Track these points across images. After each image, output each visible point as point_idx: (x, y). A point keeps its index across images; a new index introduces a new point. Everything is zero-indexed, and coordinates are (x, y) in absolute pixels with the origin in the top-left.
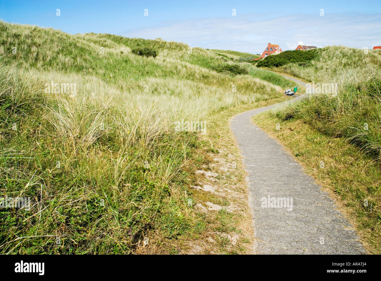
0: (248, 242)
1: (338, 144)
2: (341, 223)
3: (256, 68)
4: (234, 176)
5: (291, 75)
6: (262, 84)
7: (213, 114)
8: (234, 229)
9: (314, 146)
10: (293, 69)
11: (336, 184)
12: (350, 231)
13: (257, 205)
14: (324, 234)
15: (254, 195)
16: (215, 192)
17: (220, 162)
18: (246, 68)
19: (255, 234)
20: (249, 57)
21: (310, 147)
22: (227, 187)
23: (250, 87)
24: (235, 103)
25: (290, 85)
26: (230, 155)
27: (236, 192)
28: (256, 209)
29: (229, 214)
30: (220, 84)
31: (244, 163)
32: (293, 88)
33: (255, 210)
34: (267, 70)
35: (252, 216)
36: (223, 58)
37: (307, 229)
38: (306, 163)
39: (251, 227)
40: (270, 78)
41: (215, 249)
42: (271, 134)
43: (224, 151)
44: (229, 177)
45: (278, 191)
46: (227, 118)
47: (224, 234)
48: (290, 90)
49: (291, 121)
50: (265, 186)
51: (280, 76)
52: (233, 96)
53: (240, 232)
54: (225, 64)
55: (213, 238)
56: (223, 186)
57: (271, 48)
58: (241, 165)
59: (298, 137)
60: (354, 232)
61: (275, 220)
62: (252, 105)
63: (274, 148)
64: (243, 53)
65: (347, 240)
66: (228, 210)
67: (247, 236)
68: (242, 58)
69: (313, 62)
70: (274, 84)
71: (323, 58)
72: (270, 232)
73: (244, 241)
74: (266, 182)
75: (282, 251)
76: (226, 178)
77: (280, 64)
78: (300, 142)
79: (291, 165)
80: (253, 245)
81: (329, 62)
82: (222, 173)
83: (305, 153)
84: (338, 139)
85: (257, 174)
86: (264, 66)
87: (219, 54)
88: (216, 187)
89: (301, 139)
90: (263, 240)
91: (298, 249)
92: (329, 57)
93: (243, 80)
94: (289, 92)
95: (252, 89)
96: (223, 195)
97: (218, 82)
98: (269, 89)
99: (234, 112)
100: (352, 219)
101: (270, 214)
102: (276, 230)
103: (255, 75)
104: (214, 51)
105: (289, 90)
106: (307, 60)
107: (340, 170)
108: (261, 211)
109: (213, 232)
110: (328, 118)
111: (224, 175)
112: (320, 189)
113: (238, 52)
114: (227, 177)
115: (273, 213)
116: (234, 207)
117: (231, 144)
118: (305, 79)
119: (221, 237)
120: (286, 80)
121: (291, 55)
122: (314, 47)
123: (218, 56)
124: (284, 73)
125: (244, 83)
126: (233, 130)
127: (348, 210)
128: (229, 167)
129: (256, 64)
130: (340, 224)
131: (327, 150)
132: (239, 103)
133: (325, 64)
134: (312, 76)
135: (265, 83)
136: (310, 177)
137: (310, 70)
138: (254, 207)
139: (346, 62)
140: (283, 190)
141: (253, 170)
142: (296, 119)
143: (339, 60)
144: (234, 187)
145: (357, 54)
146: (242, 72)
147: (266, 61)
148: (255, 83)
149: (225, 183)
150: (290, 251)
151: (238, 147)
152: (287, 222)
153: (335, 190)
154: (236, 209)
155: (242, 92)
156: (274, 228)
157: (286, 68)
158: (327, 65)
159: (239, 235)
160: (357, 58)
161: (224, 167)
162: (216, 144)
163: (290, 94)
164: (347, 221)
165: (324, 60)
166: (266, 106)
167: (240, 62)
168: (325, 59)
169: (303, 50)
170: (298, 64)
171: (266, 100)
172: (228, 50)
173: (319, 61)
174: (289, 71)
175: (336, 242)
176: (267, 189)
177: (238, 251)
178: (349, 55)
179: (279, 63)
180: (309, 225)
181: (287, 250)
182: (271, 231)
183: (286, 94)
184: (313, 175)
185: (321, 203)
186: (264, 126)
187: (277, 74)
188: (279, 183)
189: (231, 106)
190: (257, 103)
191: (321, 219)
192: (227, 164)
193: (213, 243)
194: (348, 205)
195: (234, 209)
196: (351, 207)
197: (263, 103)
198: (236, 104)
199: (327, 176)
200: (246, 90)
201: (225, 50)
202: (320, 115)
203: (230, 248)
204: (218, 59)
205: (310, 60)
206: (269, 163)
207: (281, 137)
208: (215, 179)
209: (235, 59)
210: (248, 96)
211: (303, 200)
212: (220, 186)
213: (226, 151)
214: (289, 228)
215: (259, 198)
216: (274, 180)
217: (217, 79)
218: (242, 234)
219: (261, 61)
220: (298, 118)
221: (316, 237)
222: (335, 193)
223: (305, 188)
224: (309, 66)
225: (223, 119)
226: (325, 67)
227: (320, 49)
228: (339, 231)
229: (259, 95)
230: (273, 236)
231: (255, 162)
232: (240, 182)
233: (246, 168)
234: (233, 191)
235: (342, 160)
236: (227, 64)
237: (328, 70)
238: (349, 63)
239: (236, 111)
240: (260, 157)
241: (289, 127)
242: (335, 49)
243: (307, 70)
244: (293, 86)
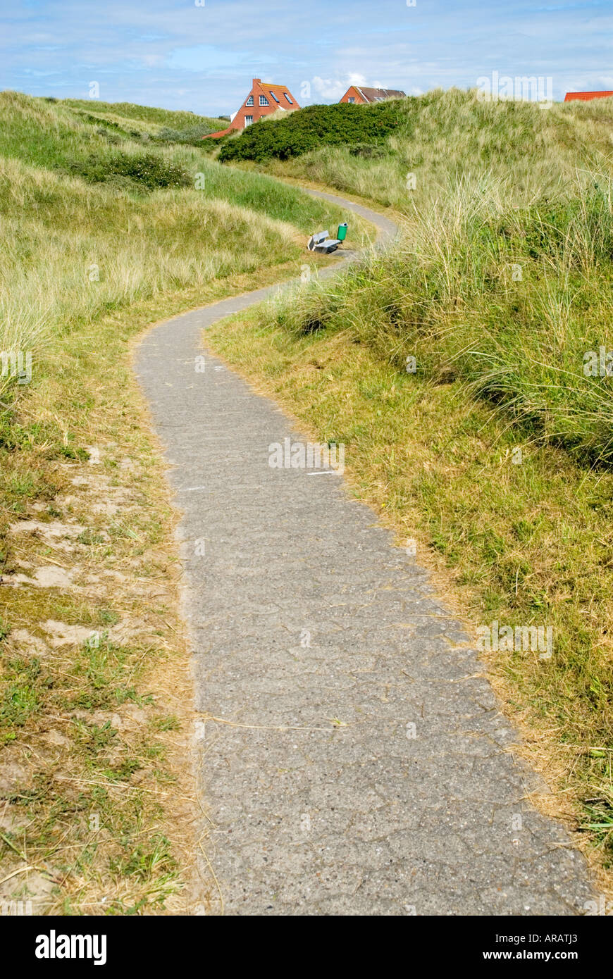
0: (173, 727)
1: (443, 404)
2: (442, 635)
3: (217, 164)
4: (136, 528)
5: (328, 185)
6: (236, 217)
7: (77, 329)
8: (131, 695)
9: (379, 412)
10: (333, 165)
11: (434, 522)
12: (462, 653)
13: (206, 612)
14: (392, 672)
15: (197, 581)
16: (74, 586)
17: (93, 487)
18: (184, 167)
19: (196, 699)
20: (195, 127)
21: (370, 417)
22: (112, 565)
23: (198, 230)
24: (150, 287)
25: (326, 217)
26: (126, 463)
27: (142, 579)
28: (201, 625)
29: (117, 649)
30: (101, 222)
31: (169, 485)
32: (334, 228)
33: (199, 628)
34: (252, 171)
35: (189, 646)
36: (103, 133)
37: (348, 665)
38: (357, 468)
39: (186, 681)
40: (262, 197)
41: (69, 764)
42: (259, 384)
43: (107, 449)
44: (119, 535)
45: (269, 561)
46: (125, 337)
47: (100, 715)
48: (325, 234)
49: (319, 339)
50: (232, 548)
51: (293, 190)
52: (142, 261)
53: (151, 699)
54: (113, 152)
55: (64, 733)
56: (100, 565)
57: (262, 95)
58: (161, 491)
59: (336, 389)
60: (472, 655)
61: (258, 651)
62: (207, 289)
63: (265, 428)
64: (174, 113)
65: (452, 680)
66: (114, 639)
67: (173, 708)
68: (171, 129)
69: (393, 142)
70: (274, 217)
71: (424, 129)
72: (240, 688)
73: (162, 727)
74: (236, 536)
75: (274, 739)
76: (110, 539)
77: (292, 150)
78: (341, 401)
79: (313, 476)
80: (188, 735)
81: (441, 143)
82: (100, 520)
83: (354, 437)
84: (446, 387)
85: (209, 514)
86: (243, 156)
87: (91, 119)
88: (77, 570)
89: (344, 394)
90: (220, 715)
91: (318, 726)
92: (441, 125)
93: (175, 206)
94: (322, 241)
95: (205, 237)
96: (100, 592)
97: (92, 214)
98: (258, 235)
99: (146, 316)
100: (472, 618)
101: (244, 633)
102: (259, 679)
103: (214, 189)
104: (74, 104)
105: (323, 235)
106: (376, 135)
107: (444, 481)
108: (216, 628)
109: (64, 715)
110: (419, 326)
111: (107, 527)
112: (392, 541)
113: (156, 110)
114: (113, 532)
115: (251, 630)
116: (133, 626)
117: (129, 427)
118: (370, 197)
119: (91, 726)
120: (312, 204)
121: (325, 119)
122: (396, 93)
123: (89, 126)
124: (305, 178)
125: (179, 218)
126: (142, 378)
127: (464, 593)
128: (122, 500)
129: (218, 151)
130: (438, 638)
131: (416, 422)
132: (164, 287)
133: (428, 147)
134: (391, 186)
135: (248, 214)
136: (365, 508)
137: (386, 171)
138: (195, 618)
139: (489, 142)
140: (284, 555)
141: (198, 502)
142: (333, 330)
143: (468, 136)
144: (136, 563)
145: (519, 117)
146: (172, 179)
147: (247, 141)
148: (214, 217)
149: (108, 554)
150: (298, 735)
151: (153, 431)
152: (291, 651)
153: (432, 541)
154: (138, 631)
155: (174, 247)
156: (252, 674)
157: (311, 164)
158: (436, 152)
159: (145, 710)
160: (520, 129)
161: (106, 503)
162: (80, 429)
163: (327, 246)
164: (457, 626)
165: (426, 136)
166: (250, 290)
167: (162, 146)
168: (430, 132)
169: (362, 103)
170: (347, 151)
171: (252, 270)
172: (121, 101)
173: (411, 137)
174: (320, 173)
175: (424, 688)
176: (237, 558)
177: (141, 758)
178: (497, 121)
179: (290, 147)
180: (354, 651)
181: (288, 732)
182: (243, 684)
183: (314, 248)
184: (375, 501)
185: (392, 584)
186: (240, 357)
187: (285, 182)
188: (273, 536)
189: (137, 294)
190: (223, 282)
191: (388, 629)
192: (115, 491)
193: (63, 747)
194: (462, 581)
195: (132, 633)
196: (470, 585)
197: (243, 280)
198: (155, 289)
199: (413, 501)
200: (186, 240)
201: (111, 101)
202: (399, 318)
203: (116, 755)
204: (86, 136)
205: (383, 135)
206: (245, 477)
207: (286, 392)
208: (75, 544)
209: (145, 137)
210: (193, 260)
211: (342, 579)
212: (90, 564)
213: (112, 451)
214: (296, 668)
215: (212, 588)
216: (260, 527)
217: (89, 206)
218: (154, 707)
219: (233, 141)
220: (339, 328)
221: (371, 682)
222: (432, 548)
223: (349, 543)
224: (381, 155)
225: (111, 342)
226: (430, 157)
227: (414, 100)
228: (433, 658)
229: (227, 257)
230: (248, 697)
231: (204, 477)
232: (156, 547)
233: (175, 500)
234: (131, 577)
235: (453, 450)
236: (118, 154)
237: (438, 168)
238: (499, 143)
239: (155, 312)
240: (219, 461)
241: (311, 358)
242: (457, 99)
243: (376, 169)
244: (335, 222)
